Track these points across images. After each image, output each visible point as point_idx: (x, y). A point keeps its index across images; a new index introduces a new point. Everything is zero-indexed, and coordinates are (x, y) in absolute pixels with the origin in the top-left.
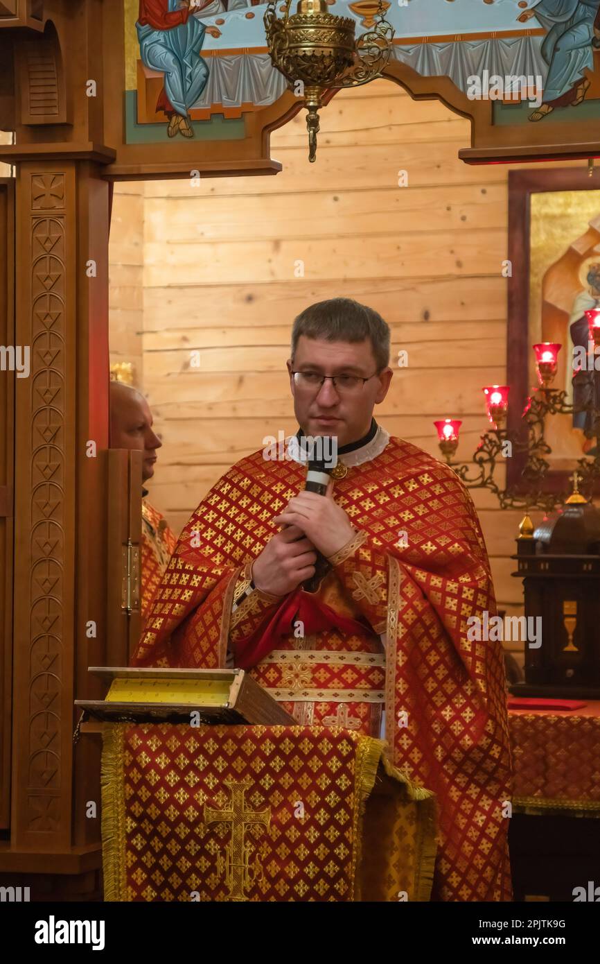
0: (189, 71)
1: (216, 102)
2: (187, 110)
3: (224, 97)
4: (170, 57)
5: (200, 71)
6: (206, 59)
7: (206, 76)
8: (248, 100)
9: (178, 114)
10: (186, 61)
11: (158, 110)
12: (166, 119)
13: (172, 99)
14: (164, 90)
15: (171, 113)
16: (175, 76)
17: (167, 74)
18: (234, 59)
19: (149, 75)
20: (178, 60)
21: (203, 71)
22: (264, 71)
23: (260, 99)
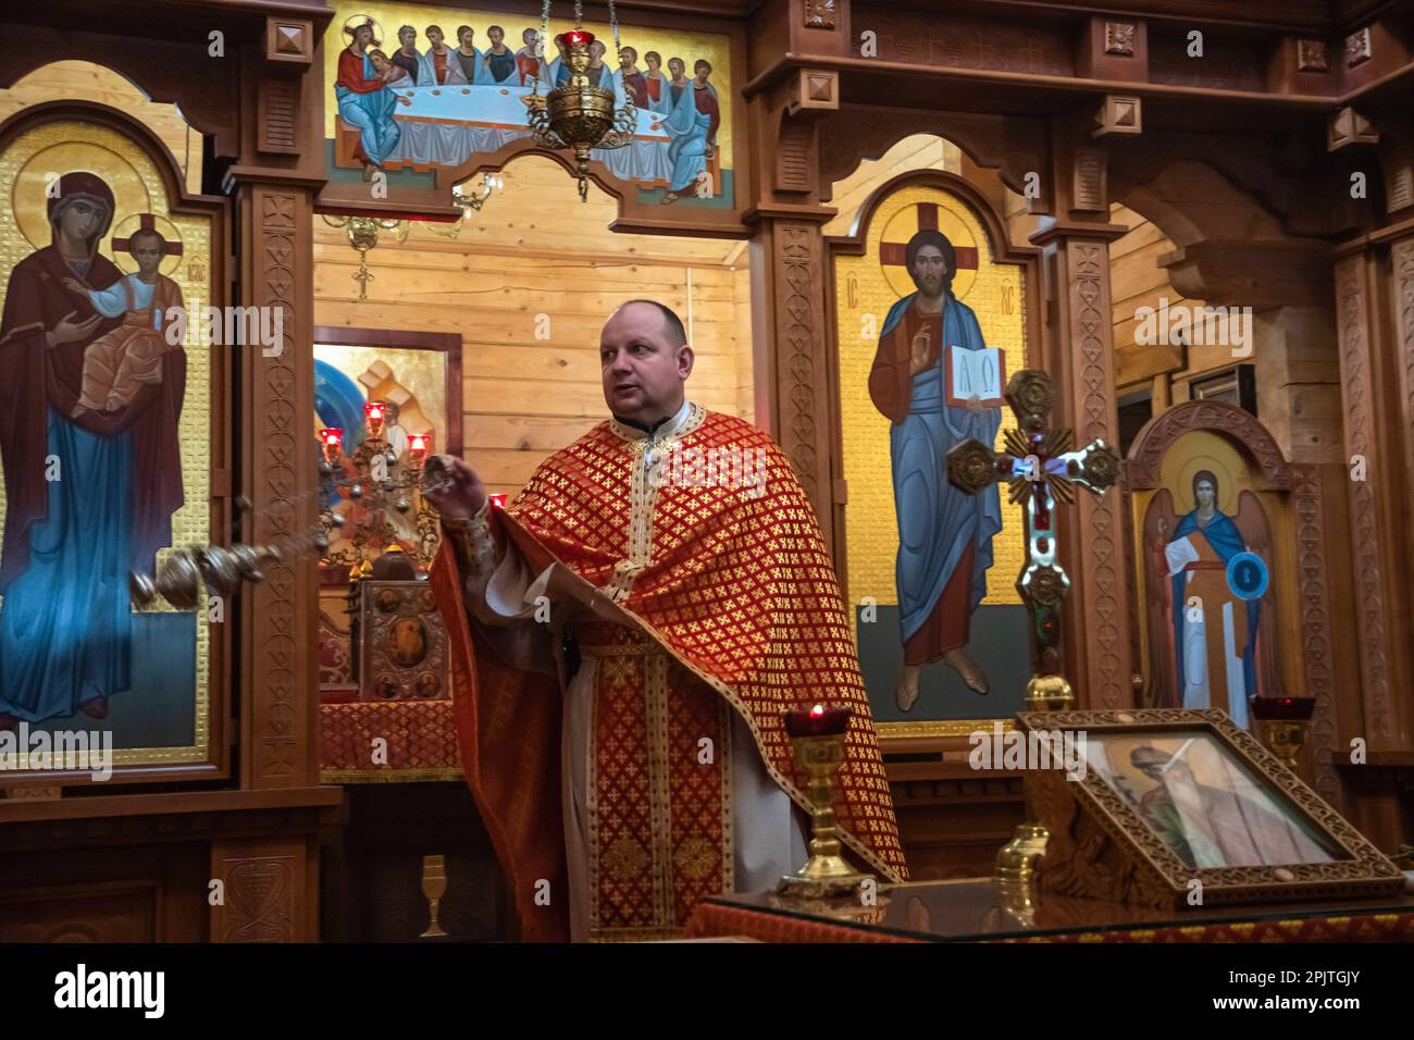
0: (382, 129)
1: (407, 157)
2: (381, 160)
3: (414, 155)
4: (365, 117)
5: (392, 131)
6: (398, 122)
7: (398, 135)
8: (435, 160)
9: (373, 163)
10: (380, 121)
11: (355, 157)
12: (360, 166)
13: (367, 150)
14: (360, 143)
15: (367, 162)
16: (370, 132)
17: (363, 129)
18: (423, 125)
19: (347, 129)
20: (373, 119)
21: (396, 131)
22: (449, 138)
23: (446, 160)
